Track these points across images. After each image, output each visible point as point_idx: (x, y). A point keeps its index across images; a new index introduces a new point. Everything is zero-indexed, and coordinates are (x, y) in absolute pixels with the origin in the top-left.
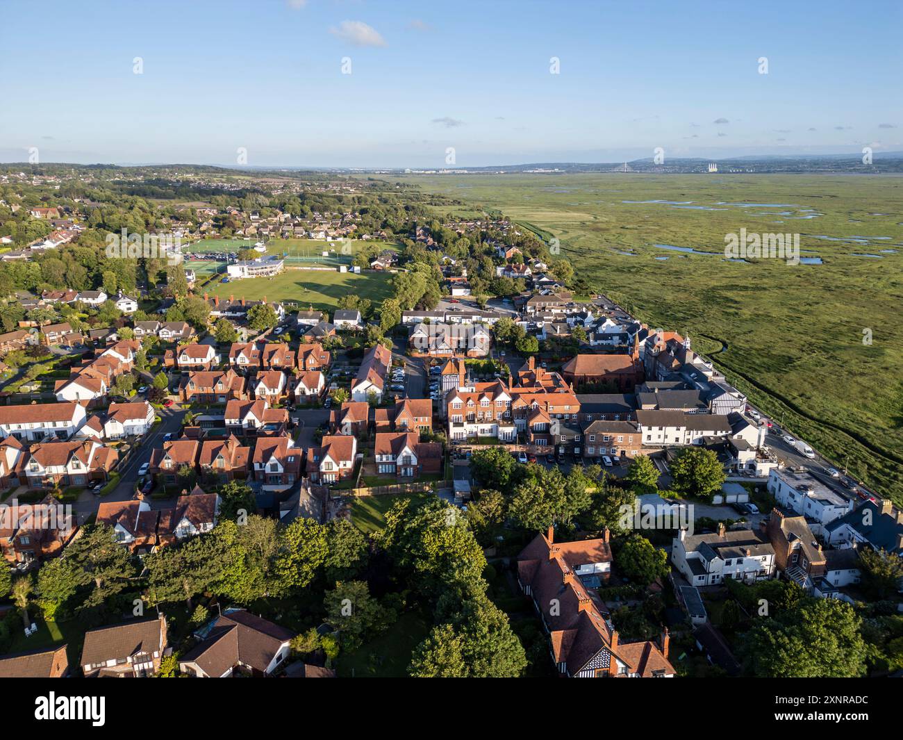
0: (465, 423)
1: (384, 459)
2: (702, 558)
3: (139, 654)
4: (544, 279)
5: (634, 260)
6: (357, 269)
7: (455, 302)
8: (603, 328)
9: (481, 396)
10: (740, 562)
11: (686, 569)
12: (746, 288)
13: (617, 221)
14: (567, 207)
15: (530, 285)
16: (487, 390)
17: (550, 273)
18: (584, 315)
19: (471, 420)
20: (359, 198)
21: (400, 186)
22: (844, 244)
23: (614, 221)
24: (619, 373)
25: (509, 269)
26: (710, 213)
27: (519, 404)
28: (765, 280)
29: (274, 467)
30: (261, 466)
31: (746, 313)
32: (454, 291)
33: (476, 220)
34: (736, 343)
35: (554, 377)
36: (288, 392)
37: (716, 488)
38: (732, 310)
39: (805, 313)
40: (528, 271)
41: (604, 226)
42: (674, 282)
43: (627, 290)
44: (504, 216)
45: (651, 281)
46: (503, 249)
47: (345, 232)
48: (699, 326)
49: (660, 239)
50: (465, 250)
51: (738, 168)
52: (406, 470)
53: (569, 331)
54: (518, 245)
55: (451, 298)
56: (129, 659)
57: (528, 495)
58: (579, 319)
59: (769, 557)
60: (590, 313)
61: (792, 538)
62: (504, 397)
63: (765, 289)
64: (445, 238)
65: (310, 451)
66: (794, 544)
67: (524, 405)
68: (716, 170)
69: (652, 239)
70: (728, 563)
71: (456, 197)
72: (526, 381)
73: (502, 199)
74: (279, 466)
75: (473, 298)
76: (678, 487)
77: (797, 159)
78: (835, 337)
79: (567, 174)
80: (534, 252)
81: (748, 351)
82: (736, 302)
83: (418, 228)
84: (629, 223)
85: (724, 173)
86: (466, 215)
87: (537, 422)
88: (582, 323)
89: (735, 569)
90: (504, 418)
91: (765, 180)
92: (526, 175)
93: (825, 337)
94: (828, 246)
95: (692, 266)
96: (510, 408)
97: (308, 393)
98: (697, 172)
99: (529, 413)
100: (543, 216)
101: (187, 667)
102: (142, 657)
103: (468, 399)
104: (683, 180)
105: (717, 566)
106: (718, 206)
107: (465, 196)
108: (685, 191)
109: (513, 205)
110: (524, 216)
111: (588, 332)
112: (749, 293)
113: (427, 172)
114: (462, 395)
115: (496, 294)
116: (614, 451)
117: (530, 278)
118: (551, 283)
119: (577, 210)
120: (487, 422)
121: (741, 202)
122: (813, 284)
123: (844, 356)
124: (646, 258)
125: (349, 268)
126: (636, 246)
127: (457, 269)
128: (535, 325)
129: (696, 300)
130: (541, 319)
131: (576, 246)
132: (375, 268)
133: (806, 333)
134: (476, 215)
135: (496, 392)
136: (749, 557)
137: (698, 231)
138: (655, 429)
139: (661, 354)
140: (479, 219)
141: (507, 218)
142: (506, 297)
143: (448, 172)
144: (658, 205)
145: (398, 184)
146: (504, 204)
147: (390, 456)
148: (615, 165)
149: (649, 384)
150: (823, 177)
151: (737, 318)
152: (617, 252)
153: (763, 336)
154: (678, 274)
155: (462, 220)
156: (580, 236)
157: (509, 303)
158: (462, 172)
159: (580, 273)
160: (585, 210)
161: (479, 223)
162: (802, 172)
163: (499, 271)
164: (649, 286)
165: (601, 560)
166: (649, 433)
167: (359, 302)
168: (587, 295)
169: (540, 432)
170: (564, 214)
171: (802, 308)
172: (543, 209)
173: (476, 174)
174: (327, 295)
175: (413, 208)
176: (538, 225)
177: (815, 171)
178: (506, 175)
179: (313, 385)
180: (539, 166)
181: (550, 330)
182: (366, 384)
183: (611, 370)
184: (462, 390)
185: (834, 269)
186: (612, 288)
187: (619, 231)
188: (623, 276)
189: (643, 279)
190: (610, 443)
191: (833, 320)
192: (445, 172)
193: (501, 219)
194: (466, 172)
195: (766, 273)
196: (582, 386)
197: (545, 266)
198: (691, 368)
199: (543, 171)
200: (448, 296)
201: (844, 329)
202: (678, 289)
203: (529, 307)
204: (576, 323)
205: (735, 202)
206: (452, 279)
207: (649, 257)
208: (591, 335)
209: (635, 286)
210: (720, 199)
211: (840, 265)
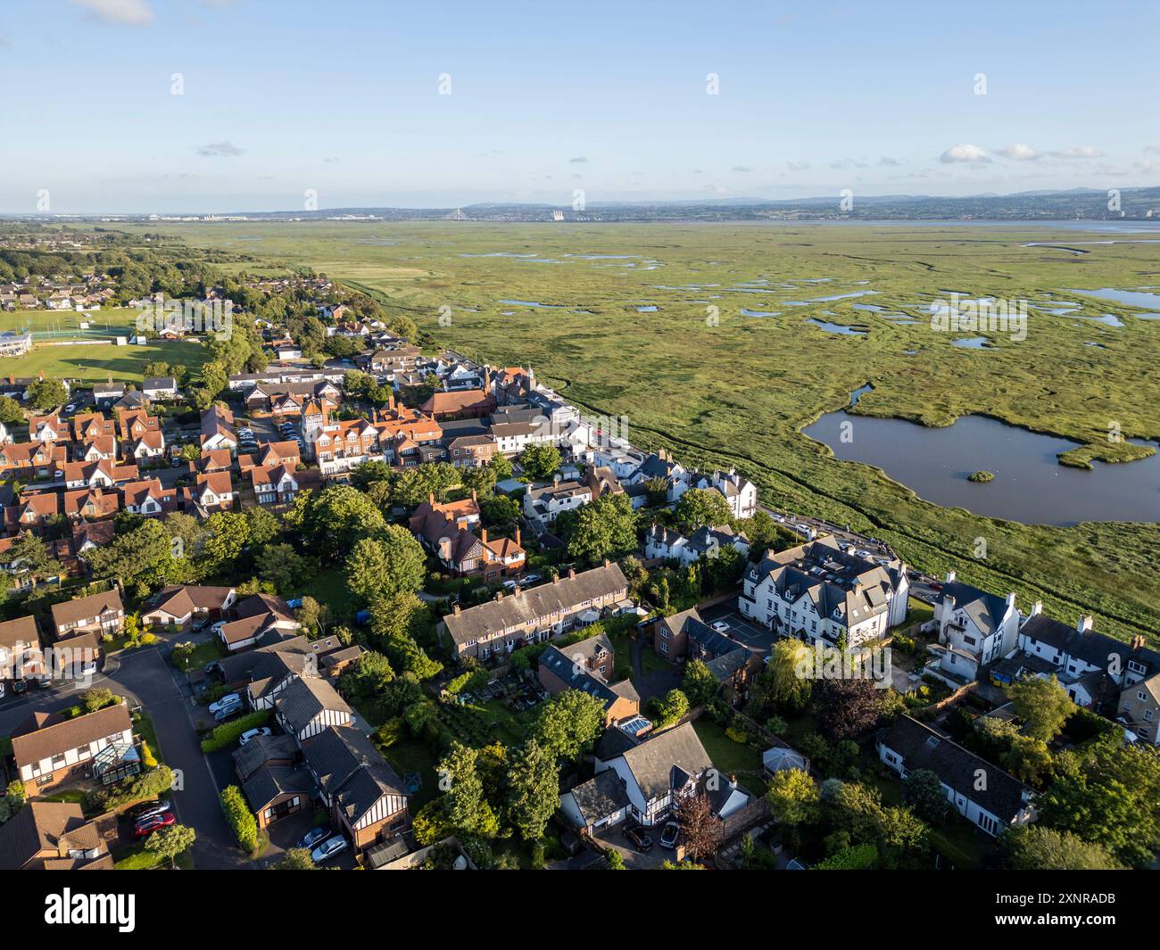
0: (335, 458)
1: (264, 490)
2: (543, 502)
3: (107, 613)
4: (385, 337)
5: (479, 316)
6: (142, 339)
7: (285, 365)
8: (455, 375)
9: (347, 433)
10: (569, 501)
11: (535, 513)
12: (588, 336)
13: (457, 276)
14: (396, 262)
15: (369, 343)
16: (353, 426)
17: (390, 331)
18: (435, 365)
19: (341, 455)
20: (97, 256)
21: (153, 238)
22: (679, 293)
23: (453, 276)
24: (475, 407)
25: (342, 329)
26: (557, 266)
27: (385, 436)
28: (606, 328)
29: (151, 507)
30: (135, 509)
31: (588, 356)
32: (281, 353)
33: (282, 279)
34: (578, 380)
35: (415, 413)
36: (125, 457)
37: (557, 468)
38: (575, 355)
39: (636, 353)
40: (365, 330)
41: (442, 282)
42: (522, 335)
43: (475, 344)
44: (318, 273)
45: (499, 335)
46: (328, 309)
47: (99, 299)
48: (545, 371)
49: (505, 294)
50: (280, 312)
51: (586, 216)
52: (287, 496)
53: (422, 380)
54: (346, 303)
55: (279, 363)
56: (97, 619)
57: (409, 479)
58: (430, 369)
59: (588, 495)
60: (440, 363)
61: (602, 479)
62: (370, 431)
63: (605, 336)
64: (249, 299)
65: (186, 490)
66: (603, 484)
67: (391, 436)
68: (562, 218)
69: (497, 295)
70: (562, 503)
71: (242, 252)
72: (388, 417)
73: (307, 253)
74: (156, 504)
75: (307, 361)
76: (528, 473)
77: (645, 206)
78: (658, 368)
79: (386, 223)
80: (367, 311)
81: (587, 386)
82: (579, 348)
83: (208, 289)
84: (470, 279)
85: (571, 221)
86: (267, 273)
87: (405, 447)
88: (434, 373)
89: (567, 507)
90: (372, 450)
91: (613, 229)
92: (333, 224)
93: (651, 369)
94: (665, 295)
95: (538, 320)
96: (377, 441)
97: (151, 453)
98: (542, 221)
99: (394, 443)
100: (368, 274)
101: (150, 618)
102: (109, 615)
103: (335, 436)
104: (527, 230)
105: (554, 506)
106: (565, 259)
107: (254, 250)
108: (530, 243)
109: (325, 261)
110: (343, 273)
111: (441, 380)
112: (592, 339)
113: (185, 219)
114: (328, 433)
115: (333, 355)
116: (476, 462)
117: (368, 337)
118: (394, 340)
119: (409, 265)
120: (356, 455)
121: (588, 254)
122: (647, 329)
123: (663, 382)
124: (491, 314)
125: (128, 340)
126: (480, 303)
127: (277, 331)
128: (385, 379)
129: (543, 348)
130: (391, 372)
131: (413, 305)
132: (165, 338)
133: (636, 368)
134: (278, 273)
135: (361, 427)
136: (575, 497)
137: (543, 285)
138: (508, 438)
139: (509, 386)
140: (284, 278)
141: (322, 275)
142: (345, 357)
143: (218, 218)
144: (501, 258)
145: (147, 236)
146: (313, 259)
147: (270, 486)
148: (446, 212)
149: (500, 409)
150: (669, 226)
151: (580, 361)
152: (461, 309)
153: (600, 373)
154: (525, 327)
155: (262, 279)
156: (416, 294)
157: (350, 363)
158: (239, 218)
159: (423, 331)
160: (417, 265)
161: (286, 282)
162: (649, 220)
163: (330, 331)
164: (496, 339)
165: (472, 513)
166: (504, 442)
167: (169, 370)
168: (434, 350)
169: (408, 455)
170: (391, 270)
171: (635, 349)
172: (365, 264)
173: (259, 221)
174: (113, 369)
175: (189, 265)
176: (364, 283)
177: (664, 220)
178: (304, 223)
179: (154, 446)
180: (349, 211)
181: (402, 380)
182: (217, 437)
183: (467, 405)
184: (327, 429)
185: (666, 315)
186: (459, 344)
187: (461, 287)
188: (471, 332)
189: (492, 334)
190: (471, 455)
191: (658, 356)
192: (214, 218)
193: (315, 277)
194: (245, 219)
195: (607, 322)
196: (441, 418)
197: (383, 326)
198: (535, 394)
199: (354, 218)
200: (275, 360)
201: (666, 362)
202: (526, 340)
203: (374, 364)
204: (427, 373)
205: (582, 254)
206: (275, 343)
207: (495, 313)
208: (444, 382)
209: (484, 341)
210: (566, 250)
211: (672, 311)
